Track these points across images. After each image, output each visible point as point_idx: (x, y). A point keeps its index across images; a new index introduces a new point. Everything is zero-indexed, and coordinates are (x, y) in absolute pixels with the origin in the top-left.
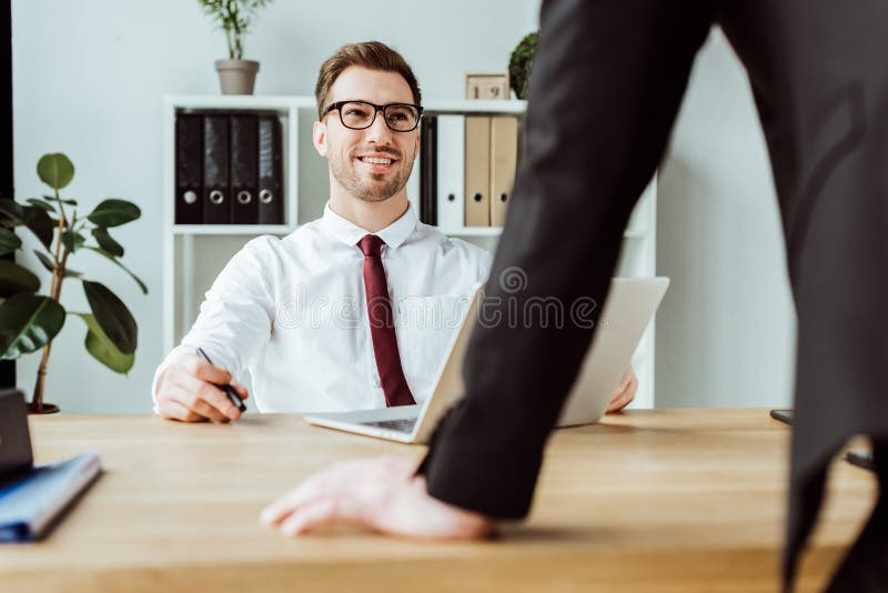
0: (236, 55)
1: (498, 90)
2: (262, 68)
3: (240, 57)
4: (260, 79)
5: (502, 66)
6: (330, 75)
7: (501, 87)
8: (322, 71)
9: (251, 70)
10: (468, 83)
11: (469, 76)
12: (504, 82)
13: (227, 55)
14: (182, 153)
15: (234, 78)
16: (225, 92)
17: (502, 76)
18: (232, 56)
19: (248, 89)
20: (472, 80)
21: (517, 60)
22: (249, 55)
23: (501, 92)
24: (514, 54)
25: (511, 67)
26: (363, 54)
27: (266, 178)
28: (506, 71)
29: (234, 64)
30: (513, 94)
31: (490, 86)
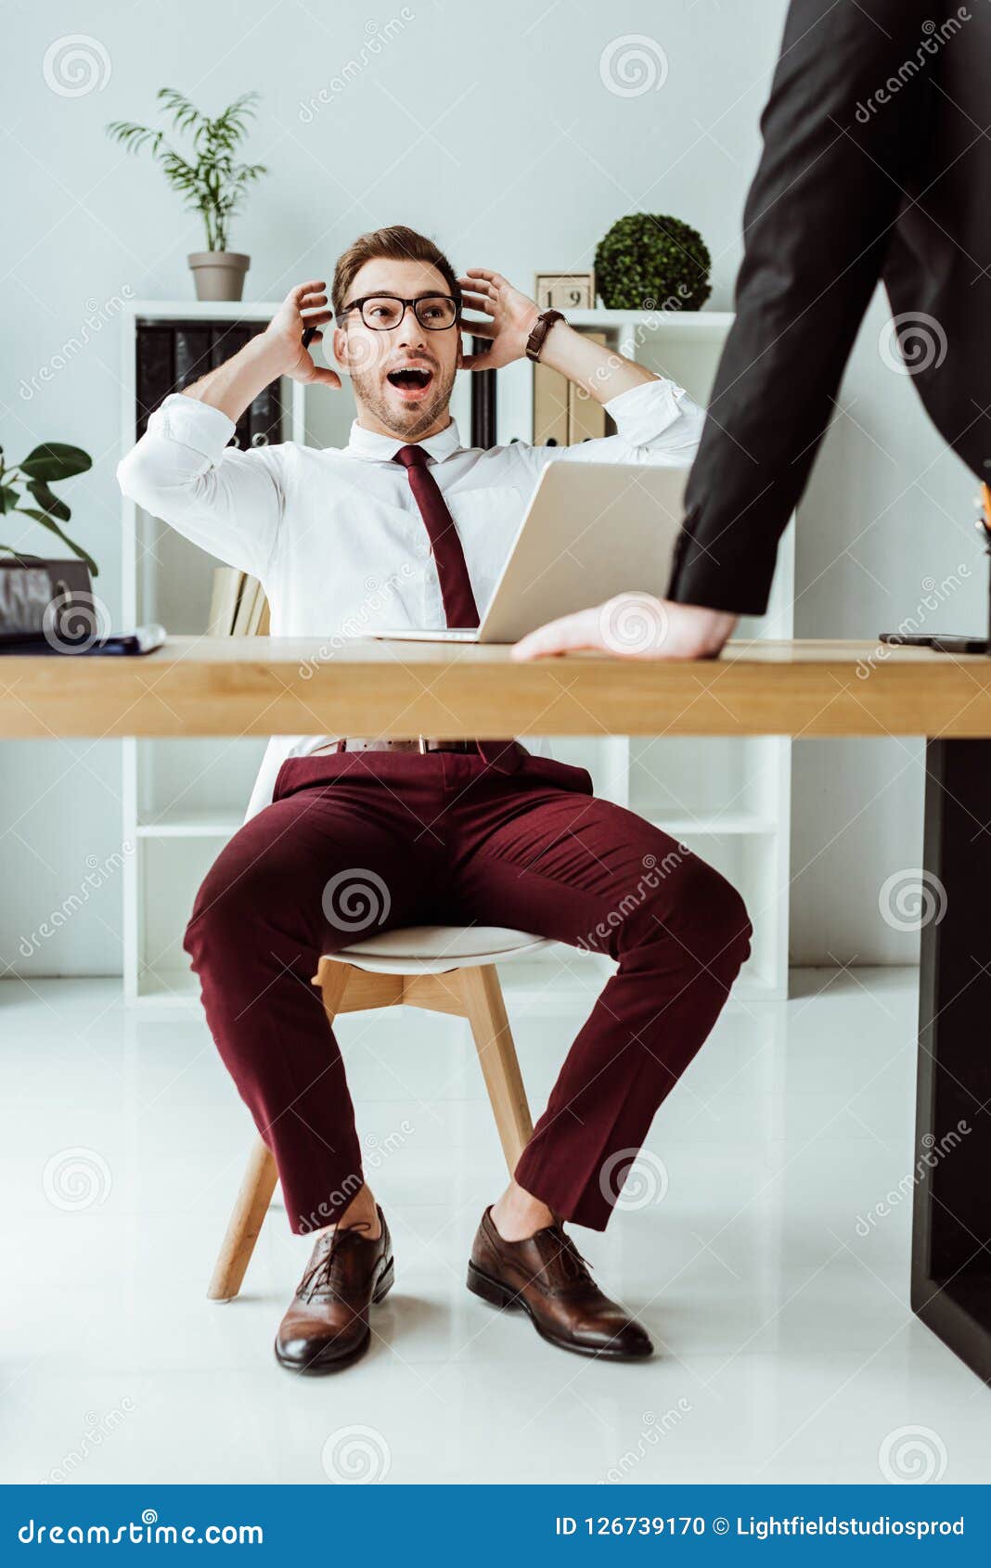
0: (217, 246)
1: (579, 295)
2: (253, 264)
3: (222, 249)
4: (250, 278)
5: (586, 263)
6: (347, 273)
7: (584, 292)
8: (337, 269)
9: (237, 268)
10: (538, 286)
11: (540, 277)
12: (587, 286)
13: (205, 247)
14: (145, 380)
15: (214, 279)
16: (201, 297)
17: (587, 276)
18: (212, 248)
19: (235, 293)
20: (544, 282)
21: (605, 254)
22: (235, 247)
23: (584, 299)
24: (601, 246)
25: (596, 263)
26: (384, 241)
27: (261, 415)
28: (591, 270)
29: (215, 258)
30: (600, 302)
31: (568, 291)
